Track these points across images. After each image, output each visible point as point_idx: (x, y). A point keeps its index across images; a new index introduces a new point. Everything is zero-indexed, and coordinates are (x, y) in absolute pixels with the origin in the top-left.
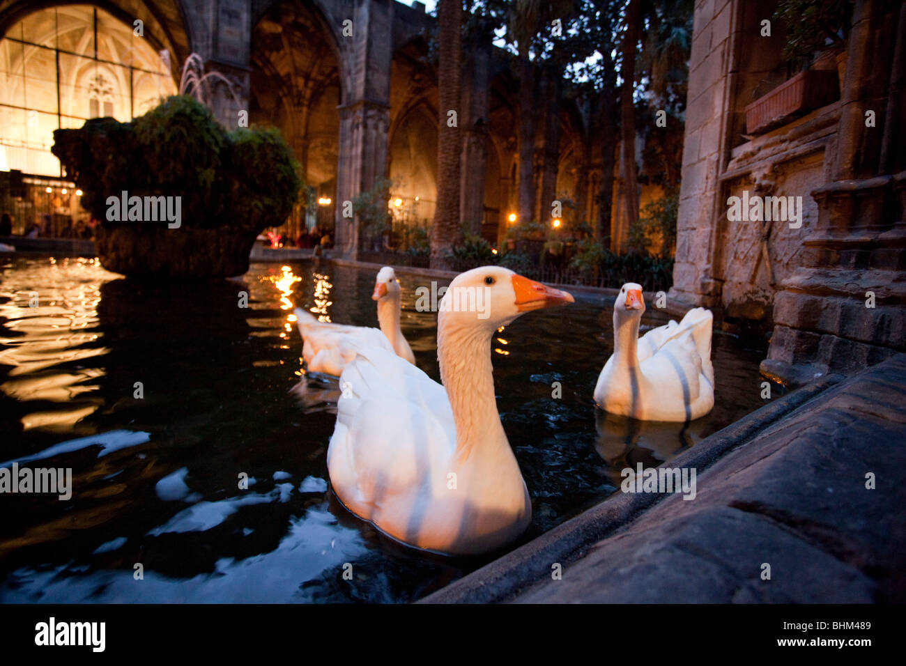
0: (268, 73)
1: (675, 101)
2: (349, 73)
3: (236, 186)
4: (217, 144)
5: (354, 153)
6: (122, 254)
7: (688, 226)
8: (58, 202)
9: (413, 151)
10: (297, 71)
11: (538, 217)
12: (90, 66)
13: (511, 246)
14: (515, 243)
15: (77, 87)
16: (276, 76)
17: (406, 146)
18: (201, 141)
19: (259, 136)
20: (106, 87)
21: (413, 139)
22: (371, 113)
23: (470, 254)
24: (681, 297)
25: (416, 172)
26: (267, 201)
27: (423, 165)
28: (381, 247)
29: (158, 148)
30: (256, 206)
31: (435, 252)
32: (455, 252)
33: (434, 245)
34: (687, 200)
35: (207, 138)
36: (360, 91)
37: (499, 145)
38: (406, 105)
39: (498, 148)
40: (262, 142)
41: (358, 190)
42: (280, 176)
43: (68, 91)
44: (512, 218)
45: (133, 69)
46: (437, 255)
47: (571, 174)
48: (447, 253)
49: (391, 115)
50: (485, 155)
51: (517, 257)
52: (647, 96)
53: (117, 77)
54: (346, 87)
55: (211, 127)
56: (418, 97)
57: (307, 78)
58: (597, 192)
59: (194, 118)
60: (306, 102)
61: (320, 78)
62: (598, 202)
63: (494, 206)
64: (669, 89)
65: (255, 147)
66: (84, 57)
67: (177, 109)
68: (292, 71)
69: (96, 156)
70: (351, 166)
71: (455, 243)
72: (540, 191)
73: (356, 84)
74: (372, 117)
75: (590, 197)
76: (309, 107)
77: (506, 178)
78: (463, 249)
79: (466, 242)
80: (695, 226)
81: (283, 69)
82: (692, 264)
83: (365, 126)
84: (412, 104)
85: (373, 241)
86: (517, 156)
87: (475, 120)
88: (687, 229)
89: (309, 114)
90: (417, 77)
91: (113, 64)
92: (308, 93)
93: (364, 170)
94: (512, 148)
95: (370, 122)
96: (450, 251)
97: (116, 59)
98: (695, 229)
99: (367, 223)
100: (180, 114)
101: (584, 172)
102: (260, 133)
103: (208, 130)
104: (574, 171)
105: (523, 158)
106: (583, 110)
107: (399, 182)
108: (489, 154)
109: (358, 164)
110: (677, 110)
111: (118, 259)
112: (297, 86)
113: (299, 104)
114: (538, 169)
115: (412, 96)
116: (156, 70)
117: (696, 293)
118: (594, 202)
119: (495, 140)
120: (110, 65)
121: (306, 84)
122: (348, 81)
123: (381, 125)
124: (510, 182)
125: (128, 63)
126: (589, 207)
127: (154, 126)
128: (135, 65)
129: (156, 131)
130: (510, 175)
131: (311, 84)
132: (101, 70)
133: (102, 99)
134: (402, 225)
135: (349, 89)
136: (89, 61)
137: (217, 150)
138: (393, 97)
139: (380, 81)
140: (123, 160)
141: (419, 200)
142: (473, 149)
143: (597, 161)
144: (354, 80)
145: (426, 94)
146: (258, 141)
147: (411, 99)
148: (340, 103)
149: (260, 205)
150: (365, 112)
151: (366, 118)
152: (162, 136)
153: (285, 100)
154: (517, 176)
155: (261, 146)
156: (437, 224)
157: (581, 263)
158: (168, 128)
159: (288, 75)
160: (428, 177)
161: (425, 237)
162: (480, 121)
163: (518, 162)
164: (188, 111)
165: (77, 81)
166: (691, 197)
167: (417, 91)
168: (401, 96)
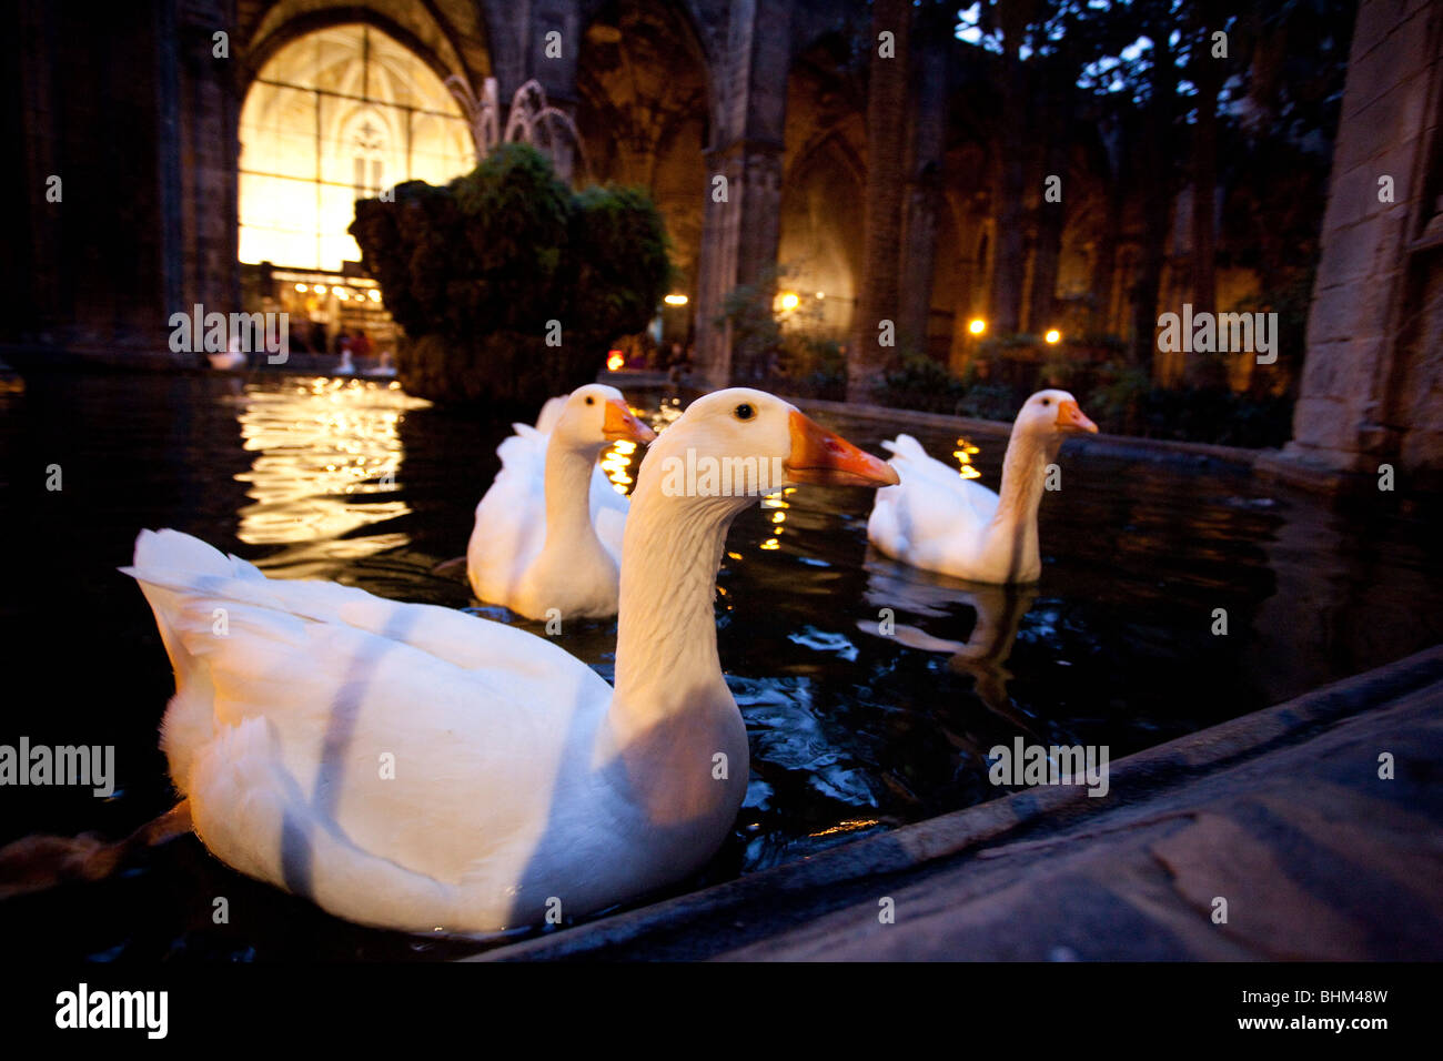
0: (597, 104)
1: (1293, 115)
2: (722, 98)
3: (586, 273)
4: (563, 210)
5: (726, 224)
6: (431, 372)
7: (1331, 335)
8: (312, 305)
9: (814, 220)
10: (640, 99)
11: (1024, 326)
12: (357, 110)
13: (983, 373)
14: (990, 367)
15: (340, 141)
16: (609, 108)
17: (804, 210)
18: (542, 207)
19: (619, 198)
20: (373, 140)
21: (815, 199)
22: (755, 159)
23: (914, 384)
24: (1312, 457)
25: (820, 251)
26: (629, 296)
27: (832, 242)
28: (766, 371)
29: (486, 220)
30: (613, 303)
31: (855, 380)
32: (888, 380)
33: (855, 369)
34: (1333, 290)
35: (551, 202)
36: (739, 125)
37: (958, 207)
38: (807, 144)
39: (956, 212)
40: (621, 206)
41: (732, 281)
42: (647, 258)
43: (329, 146)
44: (977, 327)
45: (410, 110)
46: (858, 385)
47: (1084, 254)
48: (875, 382)
49: (787, 161)
50: (935, 225)
51: (992, 390)
52: (1238, 108)
53: (388, 123)
54: (717, 120)
55: (555, 187)
56: (826, 132)
57: (655, 107)
58: (1131, 283)
59: (536, 174)
60: (652, 147)
61: (675, 108)
62: (1132, 300)
63: (946, 308)
64: (1283, 94)
65: (613, 214)
66: (351, 98)
67: (513, 163)
68: (633, 100)
69: (404, 234)
70: (721, 245)
71: (889, 366)
72: (1028, 282)
73: (733, 116)
74: (757, 165)
75: (1116, 291)
76: (657, 154)
77: (969, 261)
78: (901, 376)
79: (907, 365)
80: (1348, 333)
81: (620, 97)
82: (1339, 400)
83: (746, 180)
84: (817, 141)
85: (753, 361)
86: (990, 223)
87: (922, 164)
88: (1330, 340)
89: (657, 166)
90: (827, 98)
91: (384, 104)
92: (656, 133)
93: (742, 251)
94: (980, 210)
95: (754, 173)
96: (881, 378)
97: (388, 97)
98: (1345, 340)
99: (748, 332)
100: (518, 170)
101: (1107, 248)
102: (619, 193)
103: (551, 192)
104: (1089, 246)
105: (1003, 227)
106: (1109, 142)
107: (798, 268)
108: (943, 223)
109: (733, 240)
110: (1293, 131)
111: (425, 378)
112: (639, 122)
113: (642, 150)
114: (1027, 244)
115: (818, 129)
116: (440, 109)
117: (1345, 450)
118: (1126, 300)
119: (952, 198)
120: (381, 108)
121: (653, 119)
122: (721, 112)
123: (771, 178)
124: (975, 267)
125: (405, 102)
126: (1114, 309)
127: (482, 189)
128: (414, 104)
129: (485, 196)
130: (975, 256)
131: (660, 118)
132: (370, 116)
133: (370, 156)
134: (801, 337)
135: (722, 123)
136: (354, 104)
137: (562, 219)
138: (788, 131)
139: (770, 107)
140: (438, 238)
141: (826, 297)
142: (918, 213)
143: (1132, 229)
144: (730, 109)
145: (841, 125)
146: (618, 205)
147: (816, 134)
148: (705, 144)
149: (619, 301)
150: (746, 158)
151: (747, 166)
152: (492, 202)
153: (620, 145)
154: (990, 258)
155: (622, 214)
156: (859, 335)
157: (1108, 401)
158: (501, 190)
159: (627, 107)
160: (838, 260)
161: (836, 356)
162: (930, 168)
163: (991, 233)
164: (528, 164)
165: (341, 132)
166: (1342, 285)
167: (824, 122)
168: (801, 131)
